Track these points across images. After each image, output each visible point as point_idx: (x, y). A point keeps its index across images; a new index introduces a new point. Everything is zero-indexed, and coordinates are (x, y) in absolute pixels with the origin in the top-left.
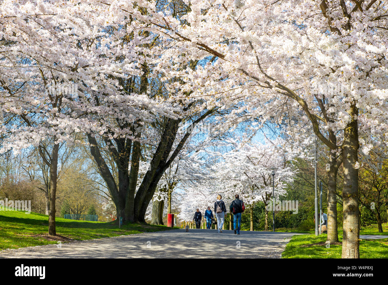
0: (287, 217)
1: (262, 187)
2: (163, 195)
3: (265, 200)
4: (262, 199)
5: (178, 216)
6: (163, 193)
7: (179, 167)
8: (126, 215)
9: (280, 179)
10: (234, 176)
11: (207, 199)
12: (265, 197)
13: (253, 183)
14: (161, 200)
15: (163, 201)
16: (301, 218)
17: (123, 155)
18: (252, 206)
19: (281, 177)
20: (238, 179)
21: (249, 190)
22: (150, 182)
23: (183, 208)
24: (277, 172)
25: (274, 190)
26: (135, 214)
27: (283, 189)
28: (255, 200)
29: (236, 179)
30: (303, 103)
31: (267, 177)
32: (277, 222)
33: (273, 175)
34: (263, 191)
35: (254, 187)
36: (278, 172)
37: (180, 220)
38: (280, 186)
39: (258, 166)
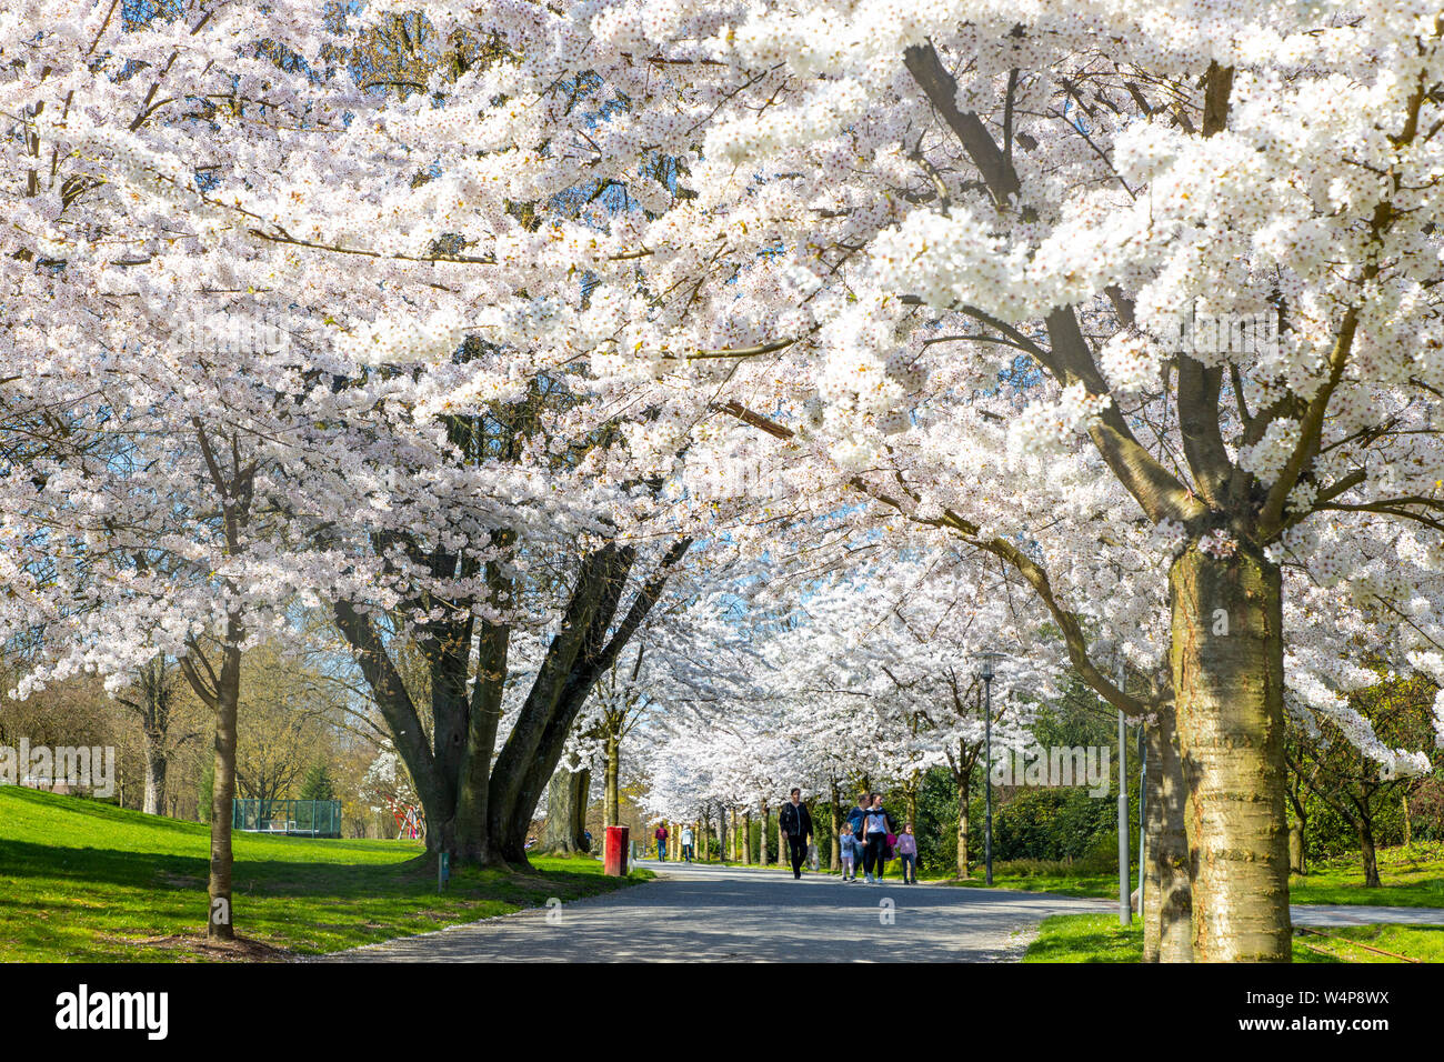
0: (1045, 818)
1: (949, 723)
2: (588, 750)
3: (958, 764)
4: (946, 759)
5: (642, 801)
6: (589, 742)
7: (645, 654)
8: (459, 838)
9: (1011, 692)
10: (845, 676)
11: (749, 749)
12: (956, 753)
13: (915, 708)
14: (580, 767)
15: (585, 772)
16: (1093, 821)
17: (454, 646)
18: (912, 784)
19: (1016, 686)
20: (859, 688)
21: (904, 728)
22: (545, 721)
23: (661, 777)
24: (1000, 668)
25: (988, 734)
26: (490, 835)
27: (1024, 727)
28: (920, 765)
29: (854, 689)
30: (1035, 576)
31: (965, 683)
32: (1005, 835)
33: (988, 679)
34: (953, 737)
35: (920, 722)
36: (1004, 665)
37: (648, 818)
38: (1013, 715)
39: (933, 646)
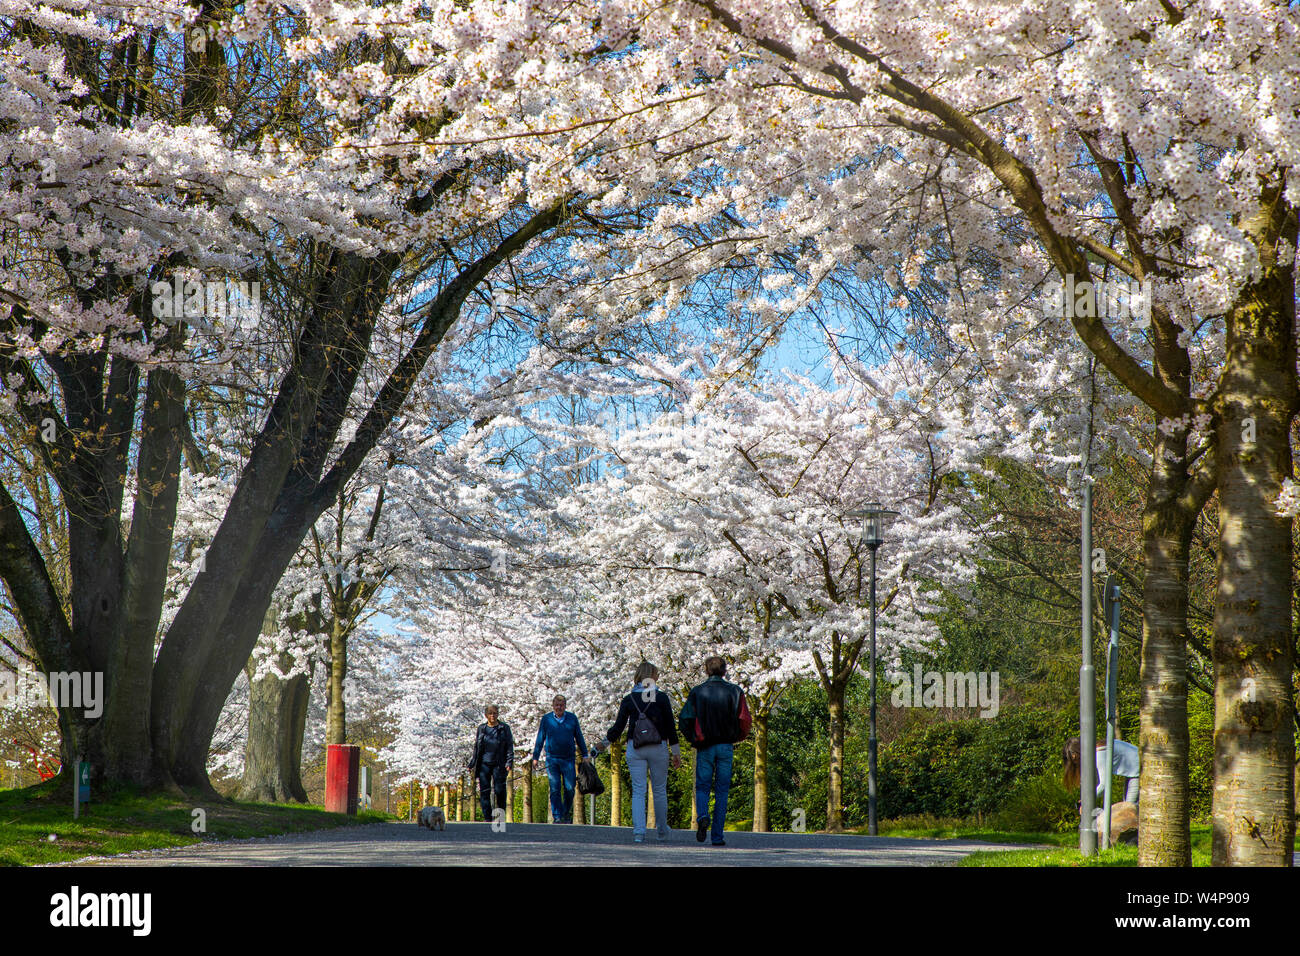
0: (945, 762)
1: (816, 609)
2: (304, 647)
3: (830, 673)
4: (813, 667)
5: (384, 755)
6: (305, 637)
7: (386, 503)
8: (109, 750)
9: (906, 567)
10: (670, 550)
11: (533, 668)
12: (828, 658)
13: (770, 588)
14: (293, 673)
15: (301, 679)
16: (1010, 764)
17: (93, 440)
18: (763, 704)
19: (914, 558)
20: (692, 565)
21: (749, 623)
22: (236, 580)
23: (408, 713)
24: (891, 531)
25: (874, 624)
26: (154, 745)
27: (923, 617)
28: (777, 675)
29: (683, 565)
30: (1017, 177)
31: (839, 553)
32: (888, 785)
33: (873, 546)
34: (823, 629)
35: (775, 610)
36: (898, 529)
37: (395, 775)
38: (907, 600)
39: (795, 501)
